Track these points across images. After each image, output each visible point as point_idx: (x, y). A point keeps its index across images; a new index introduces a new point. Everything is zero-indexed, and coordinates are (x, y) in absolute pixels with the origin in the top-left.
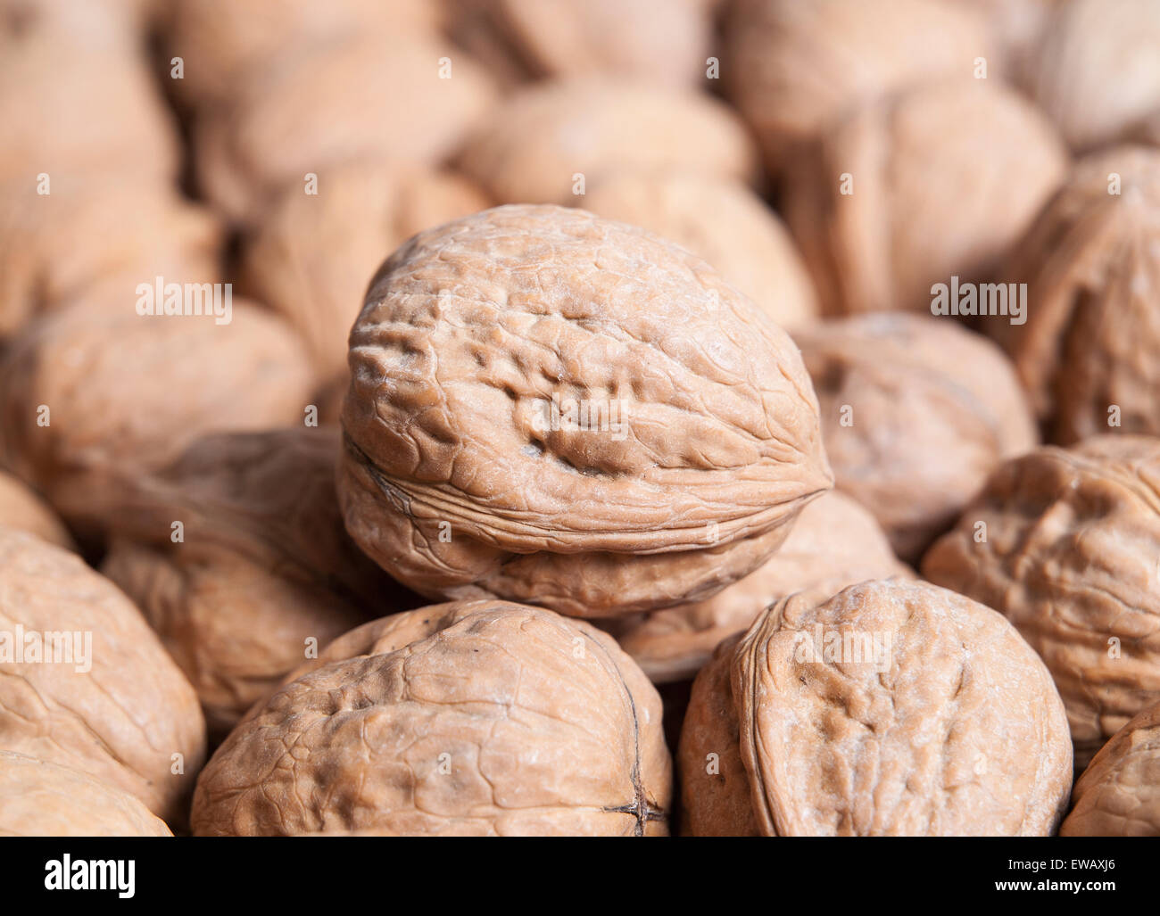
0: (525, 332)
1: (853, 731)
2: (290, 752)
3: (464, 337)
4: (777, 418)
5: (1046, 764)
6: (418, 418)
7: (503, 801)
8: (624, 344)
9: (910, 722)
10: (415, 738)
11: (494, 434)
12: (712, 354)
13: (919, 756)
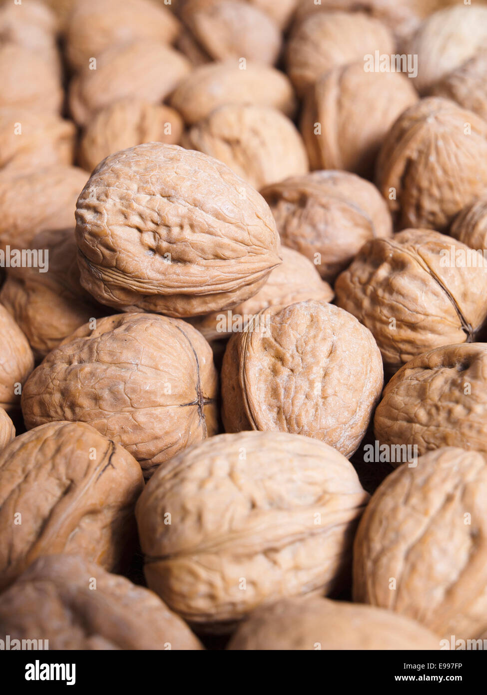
0: (144, 203)
1: (285, 372)
2: (52, 382)
3: (119, 206)
4: (254, 237)
5: (369, 384)
6: (100, 241)
7: (136, 405)
8: (186, 208)
9: (308, 369)
10: (99, 379)
11: (132, 247)
12: (225, 211)
13: (311, 384)
